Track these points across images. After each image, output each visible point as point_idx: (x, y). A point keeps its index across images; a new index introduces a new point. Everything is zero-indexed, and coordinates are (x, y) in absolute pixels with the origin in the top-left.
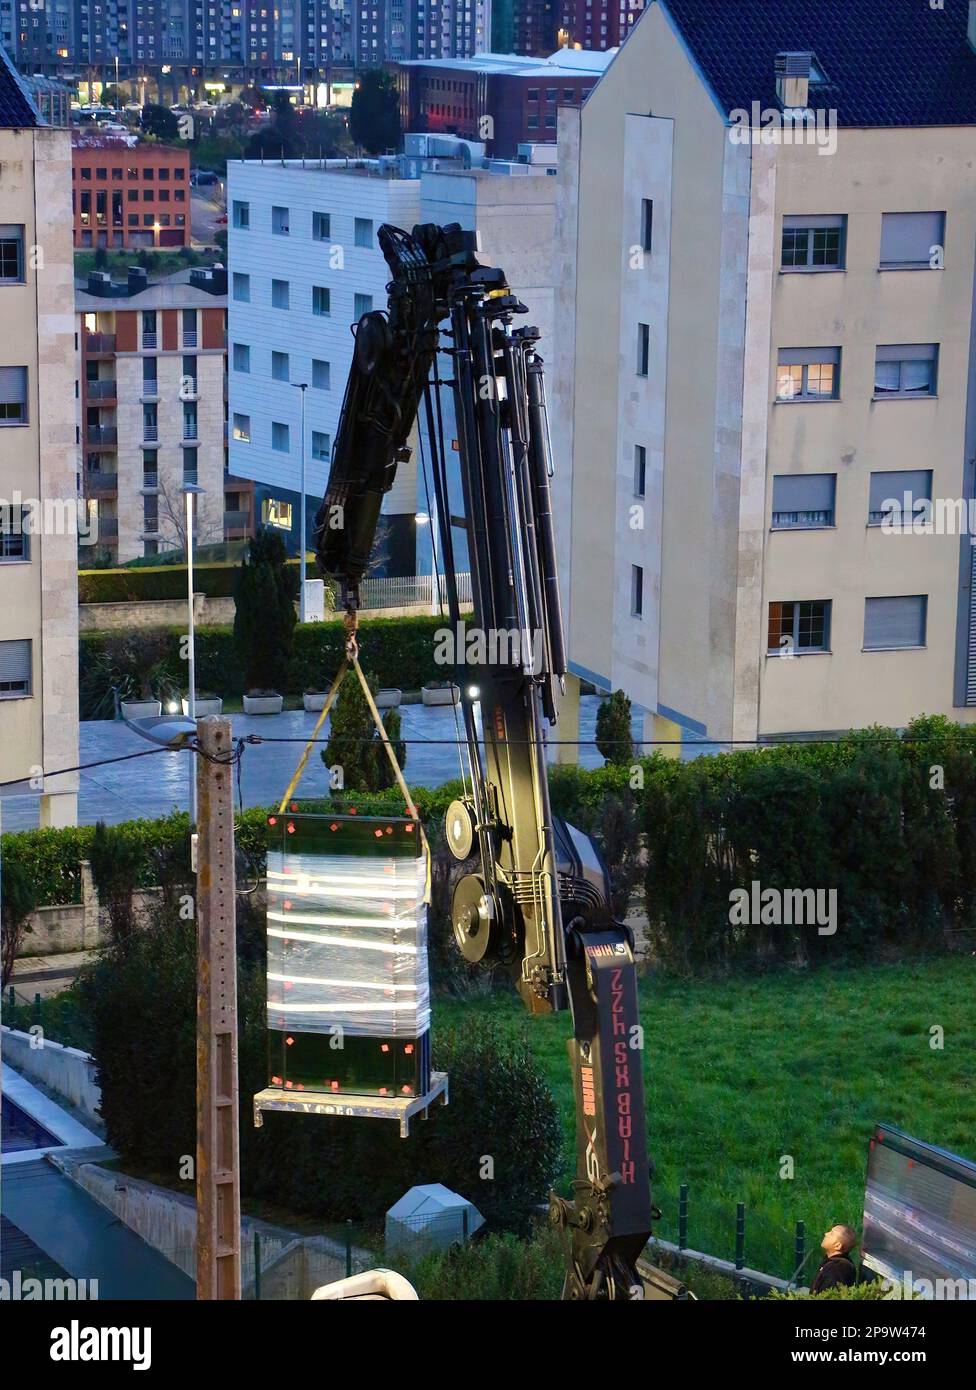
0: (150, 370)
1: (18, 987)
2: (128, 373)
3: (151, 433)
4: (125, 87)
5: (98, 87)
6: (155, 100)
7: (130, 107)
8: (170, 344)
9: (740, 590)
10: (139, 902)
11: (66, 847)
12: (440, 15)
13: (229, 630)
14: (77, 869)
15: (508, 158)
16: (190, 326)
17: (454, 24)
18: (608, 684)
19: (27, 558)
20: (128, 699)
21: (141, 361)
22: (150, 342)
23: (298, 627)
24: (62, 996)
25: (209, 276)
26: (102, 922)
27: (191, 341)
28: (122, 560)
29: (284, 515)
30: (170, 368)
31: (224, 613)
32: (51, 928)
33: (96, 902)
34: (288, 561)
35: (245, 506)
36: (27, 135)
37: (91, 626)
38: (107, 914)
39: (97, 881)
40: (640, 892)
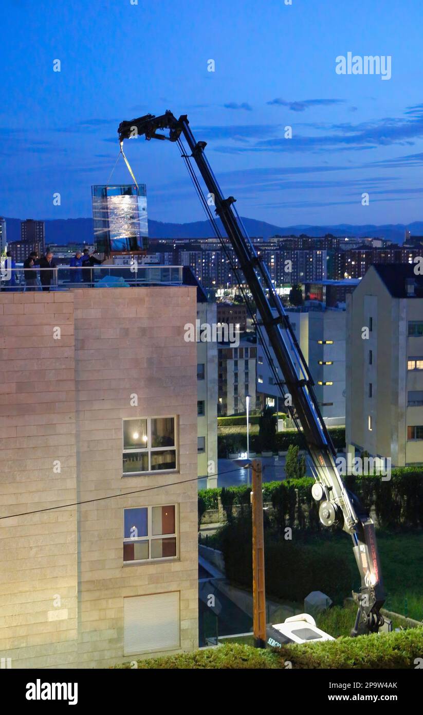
0: (236, 364)
1: (202, 532)
2: (230, 364)
3: (236, 381)
4: (229, 290)
5: (223, 291)
6: (238, 294)
7: (231, 295)
8: (241, 357)
9: (399, 423)
10: (234, 510)
11: (214, 494)
12: (313, 270)
13: (258, 434)
14: (217, 500)
15: (332, 306)
16: (247, 352)
17: (316, 272)
18: (362, 449)
19: (204, 415)
20: (230, 453)
21: (233, 362)
22: (236, 357)
23: (276, 433)
24: (213, 535)
25: (252, 339)
26: (224, 515)
27: (247, 356)
28: (228, 415)
29: (272, 402)
30: (241, 364)
31: (257, 429)
32: (210, 516)
33: (222, 509)
34: (274, 415)
35: (261, 399)
36: (205, 304)
37: (220, 433)
38: (225, 513)
39: (223, 503)
40: (373, 507)
